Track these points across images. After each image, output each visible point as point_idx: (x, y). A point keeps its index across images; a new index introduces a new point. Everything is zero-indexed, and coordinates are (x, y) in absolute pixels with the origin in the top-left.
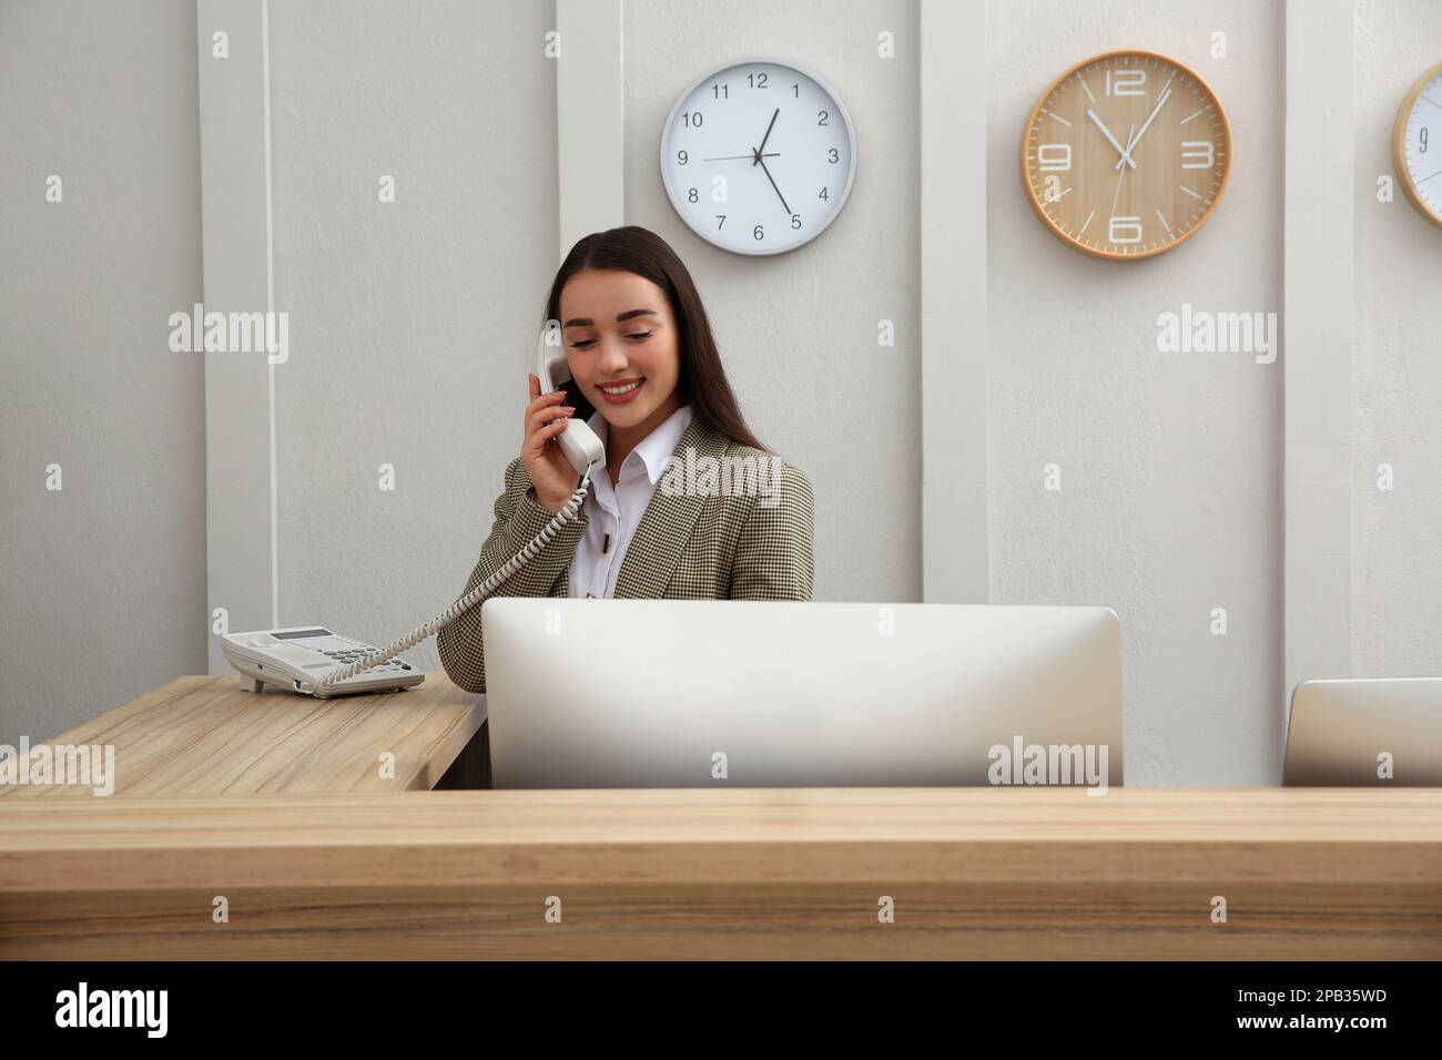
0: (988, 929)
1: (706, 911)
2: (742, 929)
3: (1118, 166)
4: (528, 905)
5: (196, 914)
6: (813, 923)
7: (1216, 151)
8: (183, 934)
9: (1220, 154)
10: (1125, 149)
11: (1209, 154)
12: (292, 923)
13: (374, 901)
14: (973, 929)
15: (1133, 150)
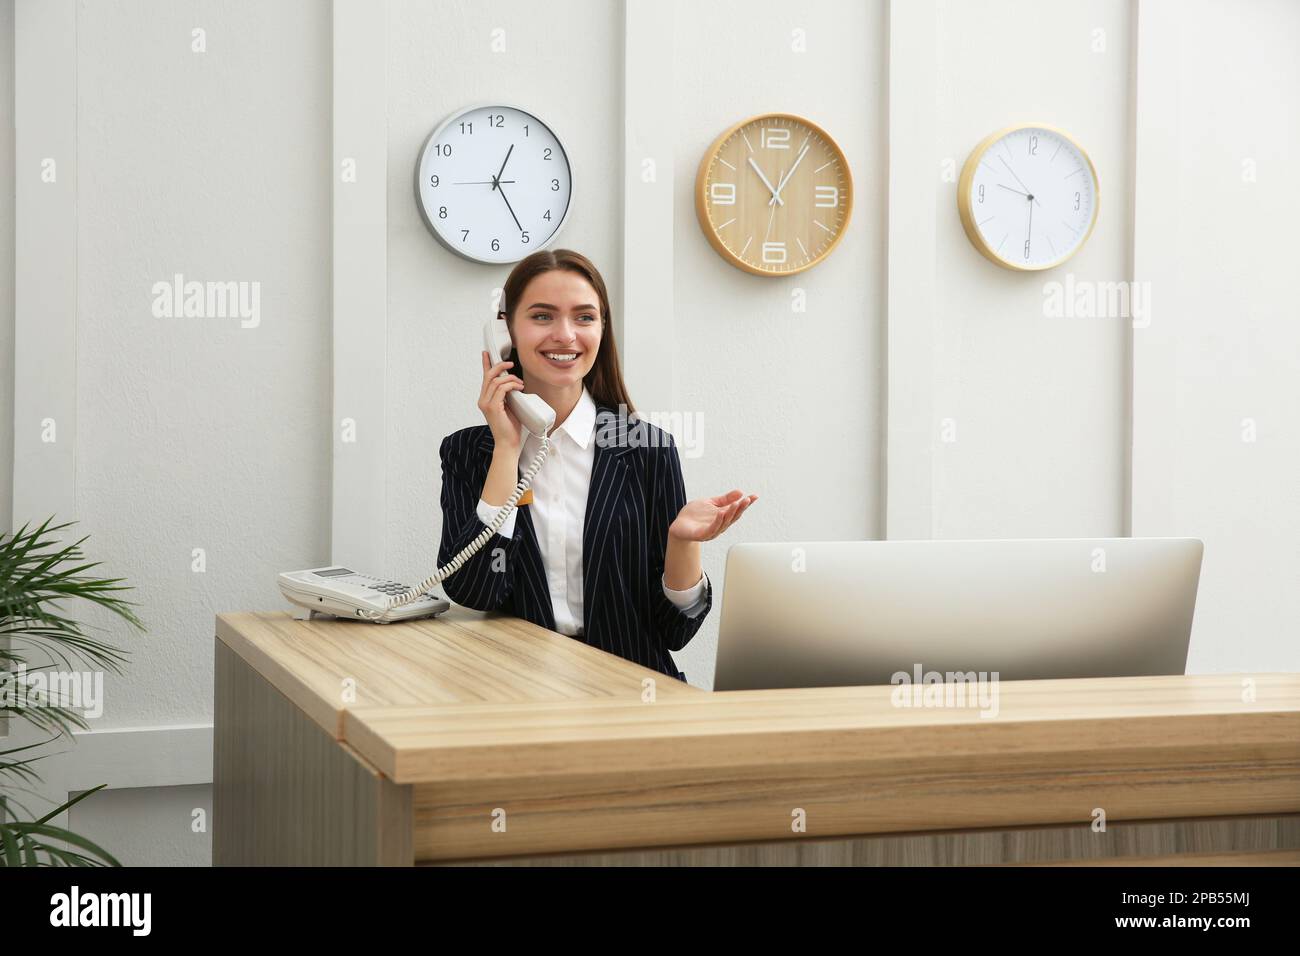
0: (1169, 782)
1: (974, 777)
2: (999, 790)
3: (771, 203)
4: (844, 777)
5: (594, 795)
6: (1050, 783)
7: (840, 193)
8: (584, 811)
9: (843, 197)
10: (776, 189)
11: (834, 197)
12: (669, 798)
13: (729, 779)
14: (1160, 783)
15: (782, 190)
